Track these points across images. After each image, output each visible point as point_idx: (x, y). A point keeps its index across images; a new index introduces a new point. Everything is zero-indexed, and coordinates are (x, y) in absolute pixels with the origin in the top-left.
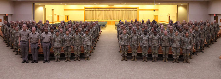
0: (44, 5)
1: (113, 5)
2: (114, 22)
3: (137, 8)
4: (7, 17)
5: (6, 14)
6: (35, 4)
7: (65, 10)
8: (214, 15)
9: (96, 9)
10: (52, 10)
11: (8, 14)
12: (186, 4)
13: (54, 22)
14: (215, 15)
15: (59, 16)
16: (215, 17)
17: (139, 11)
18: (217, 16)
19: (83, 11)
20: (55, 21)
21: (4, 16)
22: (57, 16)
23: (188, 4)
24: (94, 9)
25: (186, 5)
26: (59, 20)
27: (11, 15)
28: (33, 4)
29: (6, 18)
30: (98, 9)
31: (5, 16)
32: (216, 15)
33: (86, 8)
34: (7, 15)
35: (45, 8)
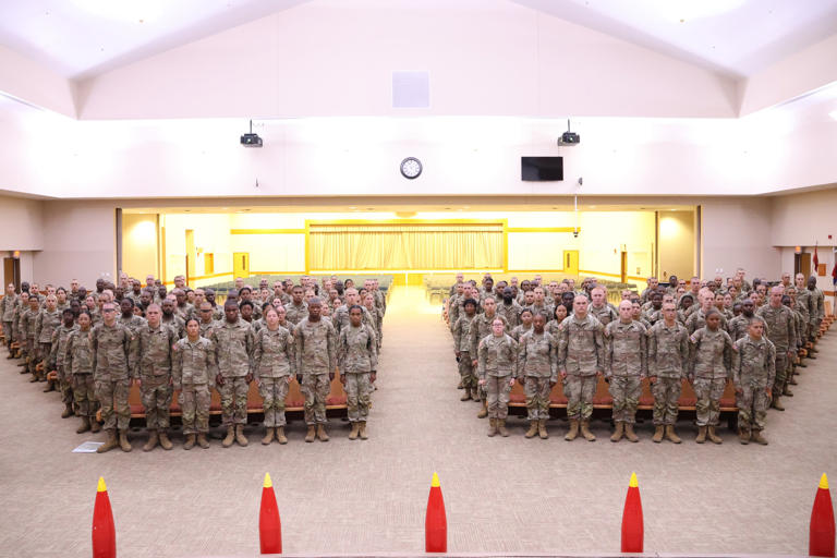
0: (158, 215)
1: (413, 213)
2: (419, 275)
3: (501, 224)
4: (17, 261)
5: (11, 252)
6: (125, 211)
7: (233, 232)
8: (794, 247)
9: (350, 229)
10: (188, 232)
11: (21, 252)
12: (693, 208)
13: (193, 279)
14: (799, 251)
15: (211, 255)
16: (797, 257)
17: (510, 235)
18: (807, 251)
19: (303, 236)
20: (197, 275)
21: (5, 259)
22: (207, 255)
23: (699, 207)
24: (345, 229)
25: (692, 213)
26: (212, 270)
27: (34, 252)
28: (118, 211)
29: (13, 265)
30: (356, 229)
31: (7, 256)
32: (803, 248)
33: (311, 225)
34: (16, 255)
35: (161, 225)
